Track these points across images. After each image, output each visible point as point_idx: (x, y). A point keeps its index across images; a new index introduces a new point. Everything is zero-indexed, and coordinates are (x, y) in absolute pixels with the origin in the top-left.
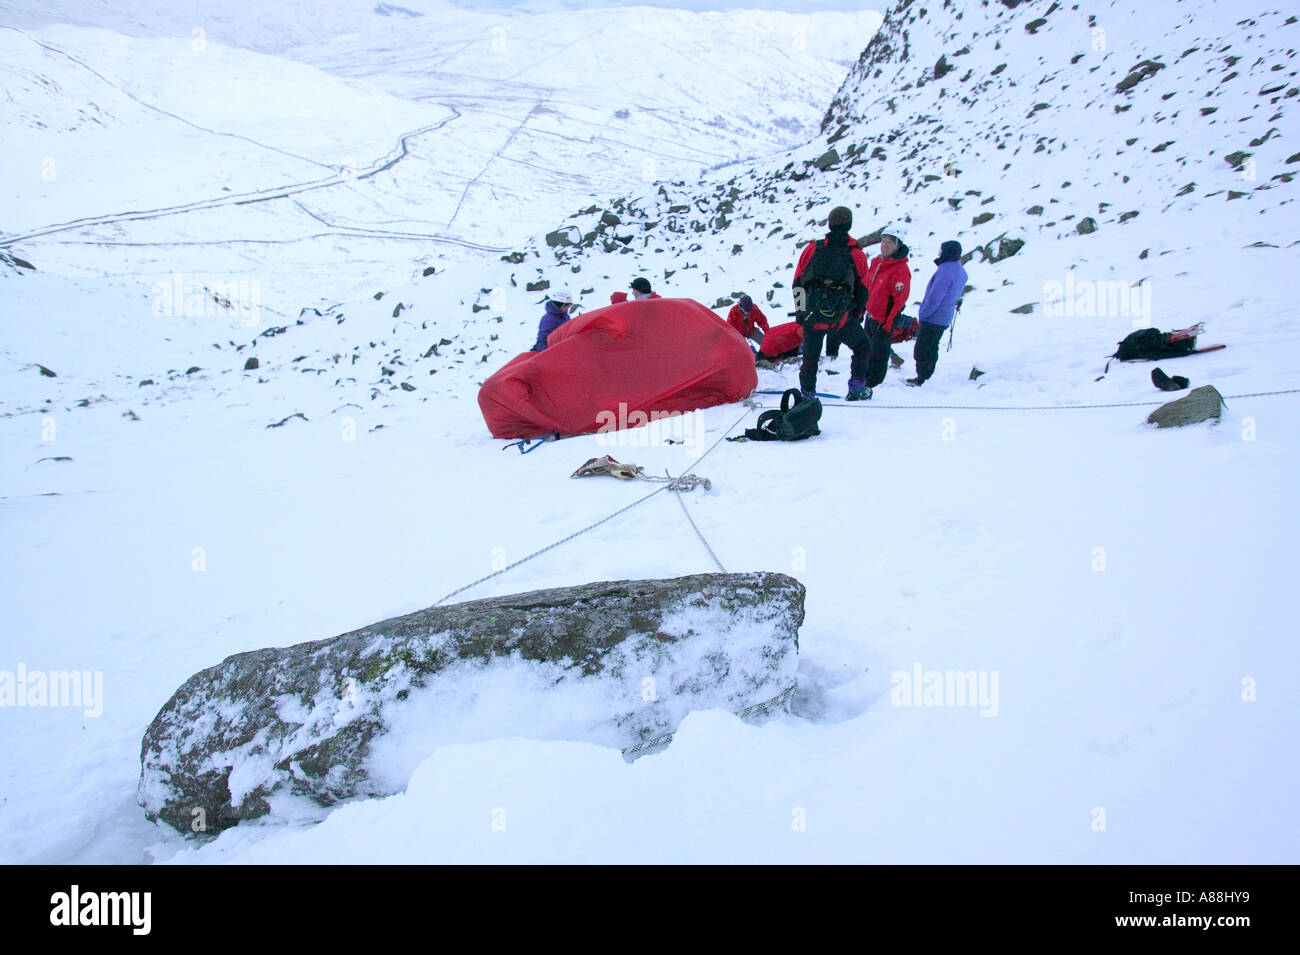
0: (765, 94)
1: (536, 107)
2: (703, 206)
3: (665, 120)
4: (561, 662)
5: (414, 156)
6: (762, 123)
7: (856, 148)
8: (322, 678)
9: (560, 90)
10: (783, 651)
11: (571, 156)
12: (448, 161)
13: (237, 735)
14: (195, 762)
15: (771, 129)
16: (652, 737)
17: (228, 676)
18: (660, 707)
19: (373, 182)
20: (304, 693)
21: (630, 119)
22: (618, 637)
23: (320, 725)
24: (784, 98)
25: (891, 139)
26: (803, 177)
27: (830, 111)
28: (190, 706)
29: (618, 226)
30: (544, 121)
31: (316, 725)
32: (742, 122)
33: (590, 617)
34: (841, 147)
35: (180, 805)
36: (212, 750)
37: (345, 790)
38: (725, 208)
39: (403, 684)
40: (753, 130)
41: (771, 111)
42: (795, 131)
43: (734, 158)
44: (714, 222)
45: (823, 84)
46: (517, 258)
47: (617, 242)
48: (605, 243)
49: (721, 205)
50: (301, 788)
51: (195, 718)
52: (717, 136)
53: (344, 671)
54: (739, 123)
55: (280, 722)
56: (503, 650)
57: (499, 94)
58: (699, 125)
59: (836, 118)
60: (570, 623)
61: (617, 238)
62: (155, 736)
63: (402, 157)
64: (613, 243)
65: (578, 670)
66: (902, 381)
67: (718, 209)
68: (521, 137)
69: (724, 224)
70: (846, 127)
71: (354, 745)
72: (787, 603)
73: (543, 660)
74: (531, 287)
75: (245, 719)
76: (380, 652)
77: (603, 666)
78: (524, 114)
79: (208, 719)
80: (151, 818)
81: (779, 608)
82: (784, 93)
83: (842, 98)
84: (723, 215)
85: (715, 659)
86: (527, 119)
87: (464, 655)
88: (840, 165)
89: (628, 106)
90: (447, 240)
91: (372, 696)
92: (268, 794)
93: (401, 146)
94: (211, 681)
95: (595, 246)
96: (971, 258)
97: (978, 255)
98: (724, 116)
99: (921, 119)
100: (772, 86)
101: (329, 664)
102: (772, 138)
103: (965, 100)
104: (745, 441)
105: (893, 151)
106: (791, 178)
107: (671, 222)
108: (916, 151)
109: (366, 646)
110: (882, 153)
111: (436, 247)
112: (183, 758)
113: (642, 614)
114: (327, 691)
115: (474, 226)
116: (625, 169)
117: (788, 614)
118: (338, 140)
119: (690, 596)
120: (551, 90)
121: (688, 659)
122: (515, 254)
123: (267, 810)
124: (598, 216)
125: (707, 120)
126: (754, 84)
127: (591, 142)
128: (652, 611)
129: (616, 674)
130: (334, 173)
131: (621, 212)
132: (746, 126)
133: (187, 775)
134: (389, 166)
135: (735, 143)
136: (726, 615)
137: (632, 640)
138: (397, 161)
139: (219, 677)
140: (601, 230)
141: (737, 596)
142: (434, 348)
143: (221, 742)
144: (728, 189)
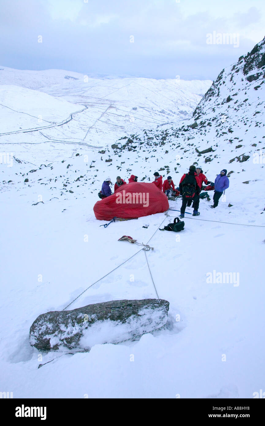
0: (177, 104)
1: (110, 106)
2: (157, 138)
3: (147, 110)
4: (118, 321)
5: (74, 120)
6: (176, 112)
7: (203, 122)
8: (69, 321)
9: (117, 101)
10: (164, 317)
11: (119, 121)
12: (84, 121)
13: (52, 332)
14: (42, 336)
15: (178, 114)
16: (136, 335)
17: (48, 317)
18: (138, 329)
19: (62, 127)
20: (65, 324)
21: (137, 110)
22: (129, 315)
23: (69, 332)
24: (182, 105)
25: (213, 120)
26: (187, 130)
27: (196, 110)
28: (40, 323)
29: (133, 143)
30: (112, 110)
31: (68, 332)
32: (170, 112)
33: (124, 311)
34: (198, 122)
35: (38, 344)
36: (46, 334)
37: (74, 347)
38: (164, 139)
39: (87, 326)
40: (173, 114)
41: (178, 109)
42: (185, 115)
43: (167, 122)
44: (160, 143)
45: (194, 101)
46: (103, 152)
47: (132, 148)
48: (128, 148)
49: (163, 138)
50: (65, 345)
51: (42, 326)
52: (162, 116)
53: (74, 320)
54: (169, 112)
55: (61, 330)
56: (106, 318)
57: (99, 102)
58: (157, 112)
59: (197, 112)
60: (120, 313)
61: (132, 147)
62: (33, 328)
63: (71, 120)
64: (131, 148)
65: (121, 323)
66: (209, 206)
67: (162, 139)
68: (105, 115)
69: (163, 144)
70: (200, 116)
71: (77, 339)
72: (165, 307)
73: (114, 321)
74: (107, 161)
75: (53, 328)
76: (81, 317)
77: (126, 322)
78: (106, 108)
79: (44, 327)
80: (32, 346)
81: (163, 308)
82: (182, 103)
83: (199, 107)
84: (163, 141)
85: (150, 320)
86: (107, 109)
87: (98, 319)
88: (198, 127)
89: (136, 107)
90: (83, 144)
91: (80, 327)
92: (59, 346)
93: (70, 117)
94: (45, 318)
95: (125, 149)
96: (234, 160)
97: (236, 159)
98: (165, 110)
99: (222, 114)
100: (179, 101)
101: (70, 318)
102: (178, 116)
103: (235, 109)
104: (164, 230)
105: (213, 124)
106: (183, 130)
107: (148, 142)
108: (220, 124)
109: (78, 315)
110: (210, 124)
111: (80, 146)
112: (39, 335)
113: (134, 311)
114: (70, 324)
115: (91, 140)
116: (135, 125)
117: (165, 309)
118: (53, 115)
119: (145, 306)
120: (114, 101)
121: (144, 320)
122: (102, 151)
123: (58, 349)
124: (127, 140)
125: (159, 111)
126: (174, 101)
127: (125, 117)
128: (137, 310)
129: (129, 323)
130: (51, 124)
131: (133, 139)
132: (171, 113)
133: (41, 339)
134: (67, 122)
135: (168, 118)
136: (152, 310)
137: (132, 316)
138: (69, 121)
139: (46, 317)
140: (127, 144)
141: (154, 306)
142: (78, 178)
143: (48, 333)
144: (165, 133)
